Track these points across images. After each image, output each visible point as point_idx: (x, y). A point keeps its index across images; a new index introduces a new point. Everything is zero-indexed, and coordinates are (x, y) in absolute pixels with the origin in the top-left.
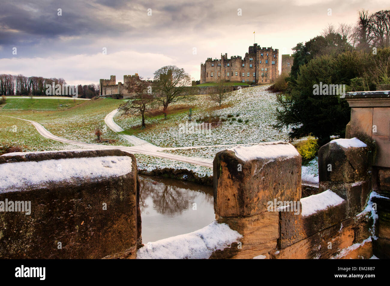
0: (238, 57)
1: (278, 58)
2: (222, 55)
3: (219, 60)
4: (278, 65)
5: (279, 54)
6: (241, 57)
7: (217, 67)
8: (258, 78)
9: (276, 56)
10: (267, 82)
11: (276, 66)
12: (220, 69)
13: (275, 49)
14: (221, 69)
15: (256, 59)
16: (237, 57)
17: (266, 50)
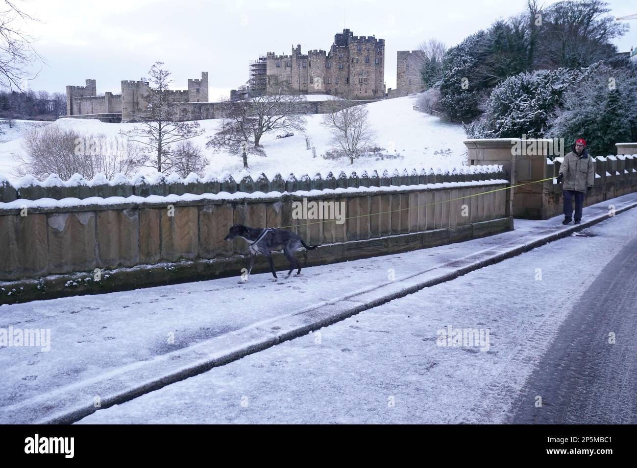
0: (321, 52)
1: (384, 53)
2: (293, 49)
3: (289, 57)
4: (384, 65)
5: (385, 47)
6: (325, 52)
7: (285, 69)
8: (353, 87)
9: (382, 50)
10: (367, 94)
11: (381, 67)
12: (291, 72)
13: (379, 40)
14: (293, 71)
15: (349, 55)
16: (318, 51)
17: (366, 40)
